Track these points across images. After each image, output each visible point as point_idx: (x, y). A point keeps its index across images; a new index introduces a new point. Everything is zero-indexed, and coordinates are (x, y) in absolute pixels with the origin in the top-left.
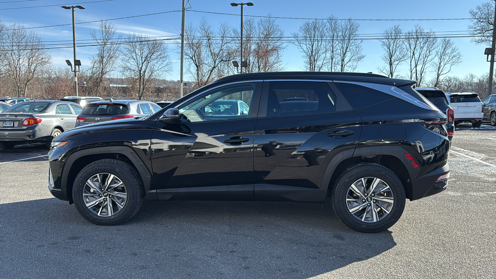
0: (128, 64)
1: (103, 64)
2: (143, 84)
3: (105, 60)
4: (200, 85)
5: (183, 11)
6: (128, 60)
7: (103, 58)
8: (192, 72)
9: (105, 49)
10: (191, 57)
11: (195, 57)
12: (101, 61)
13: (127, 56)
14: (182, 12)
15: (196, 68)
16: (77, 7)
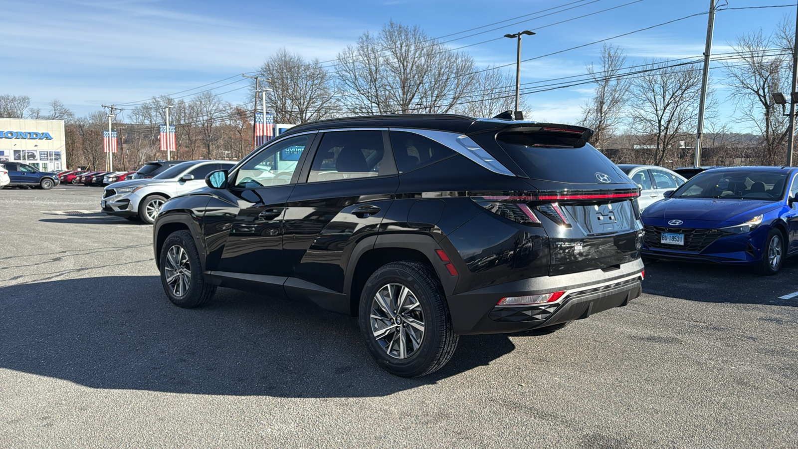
0: (642, 112)
1: (601, 114)
2: (664, 142)
3: (605, 107)
4: (771, 141)
5: (711, 13)
6: (642, 103)
7: (603, 104)
8: (756, 117)
9: (606, 90)
10: (756, 90)
11: (764, 89)
12: (600, 110)
13: (640, 97)
14: (708, 14)
15: (765, 110)
16: (524, 33)
